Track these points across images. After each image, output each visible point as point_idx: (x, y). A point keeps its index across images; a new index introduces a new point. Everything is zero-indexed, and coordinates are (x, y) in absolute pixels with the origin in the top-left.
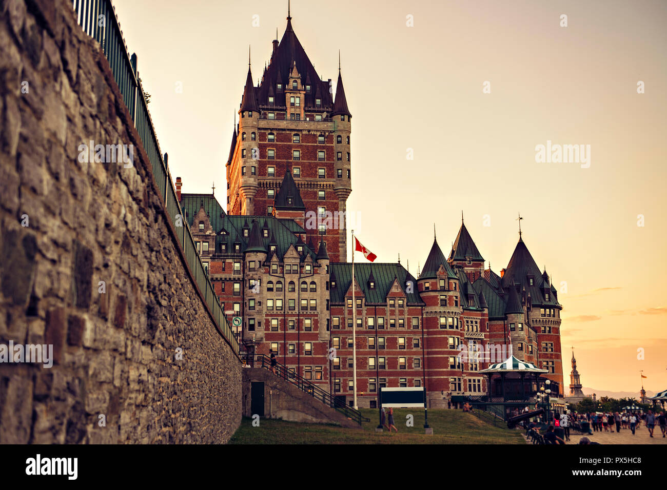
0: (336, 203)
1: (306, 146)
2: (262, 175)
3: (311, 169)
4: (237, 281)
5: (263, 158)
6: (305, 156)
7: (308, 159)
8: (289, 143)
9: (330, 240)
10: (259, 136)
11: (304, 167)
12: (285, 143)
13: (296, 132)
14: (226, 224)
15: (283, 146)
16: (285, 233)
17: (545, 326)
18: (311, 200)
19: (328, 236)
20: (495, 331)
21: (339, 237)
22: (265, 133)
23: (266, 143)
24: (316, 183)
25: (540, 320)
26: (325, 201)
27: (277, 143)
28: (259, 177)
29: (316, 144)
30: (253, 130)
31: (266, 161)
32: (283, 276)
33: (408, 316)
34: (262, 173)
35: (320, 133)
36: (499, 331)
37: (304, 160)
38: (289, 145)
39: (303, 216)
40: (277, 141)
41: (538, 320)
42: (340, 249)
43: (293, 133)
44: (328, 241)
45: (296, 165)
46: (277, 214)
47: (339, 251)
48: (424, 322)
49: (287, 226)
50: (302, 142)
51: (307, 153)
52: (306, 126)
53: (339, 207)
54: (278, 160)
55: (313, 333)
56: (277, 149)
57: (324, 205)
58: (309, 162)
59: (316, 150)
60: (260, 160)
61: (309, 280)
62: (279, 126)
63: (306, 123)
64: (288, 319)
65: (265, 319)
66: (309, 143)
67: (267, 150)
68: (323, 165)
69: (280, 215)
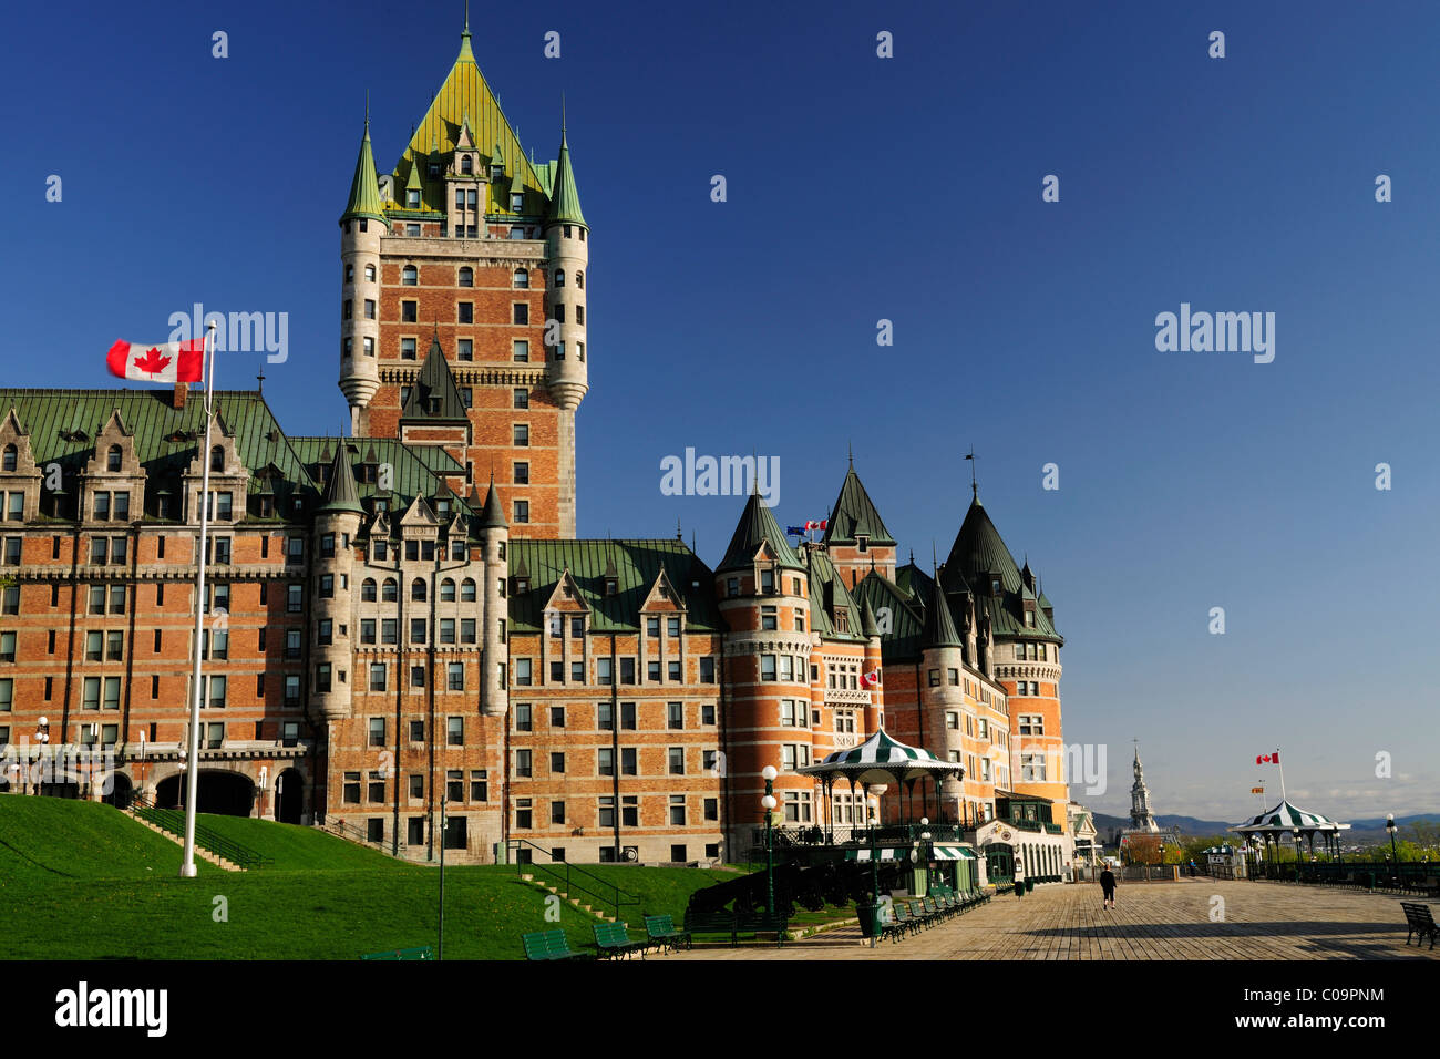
0: (552, 416)
1: (486, 293)
2: (388, 357)
3: (496, 343)
4: (294, 579)
5: (391, 320)
6: (486, 315)
7: (490, 321)
8: (448, 288)
9: (538, 495)
10: (383, 271)
11: (482, 338)
12: (441, 287)
13: (464, 264)
14: (280, 455)
15: (435, 293)
16: (415, 475)
17: (1025, 679)
18: (497, 409)
19: (534, 486)
20: (897, 689)
21: (557, 489)
22: (396, 266)
23: (397, 286)
24: (507, 373)
25: (1013, 669)
26: (527, 410)
27: (424, 287)
28: (382, 360)
29: (508, 289)
30: (369, 260)
31: (396, 326)
32: (398, 566)
33: (690, 655)
34: (386, 353)
35: (518, 266)
36: (907, 688)
37: (483, 322)
38: (448, 291)
39: (462, 439)
40: (422, 283)
41: (1010, 667)
42: (560, 515)
43: (459, 265)
44: (533, 497)
45: (464, 334)
47: (557, 520)
48: (727, 667)
49: (425, 460)
50: (479, 285)
51: (487, 308)
52: (488, 249)
53: (560, 424)
54: (425, 324)
55: (466, 694)
56: (422, 300)
57: (526, 420)
58: (492, 328)
59: (508, 302)
60: (383, 323)
61: (458, 576)
62: (427, 250)
63: (486, 245)
64: (408, 664)
65: (355, 665)
66: (493, 286)
67: (401, 303)
68: (524, 333)
69: (411, 435)
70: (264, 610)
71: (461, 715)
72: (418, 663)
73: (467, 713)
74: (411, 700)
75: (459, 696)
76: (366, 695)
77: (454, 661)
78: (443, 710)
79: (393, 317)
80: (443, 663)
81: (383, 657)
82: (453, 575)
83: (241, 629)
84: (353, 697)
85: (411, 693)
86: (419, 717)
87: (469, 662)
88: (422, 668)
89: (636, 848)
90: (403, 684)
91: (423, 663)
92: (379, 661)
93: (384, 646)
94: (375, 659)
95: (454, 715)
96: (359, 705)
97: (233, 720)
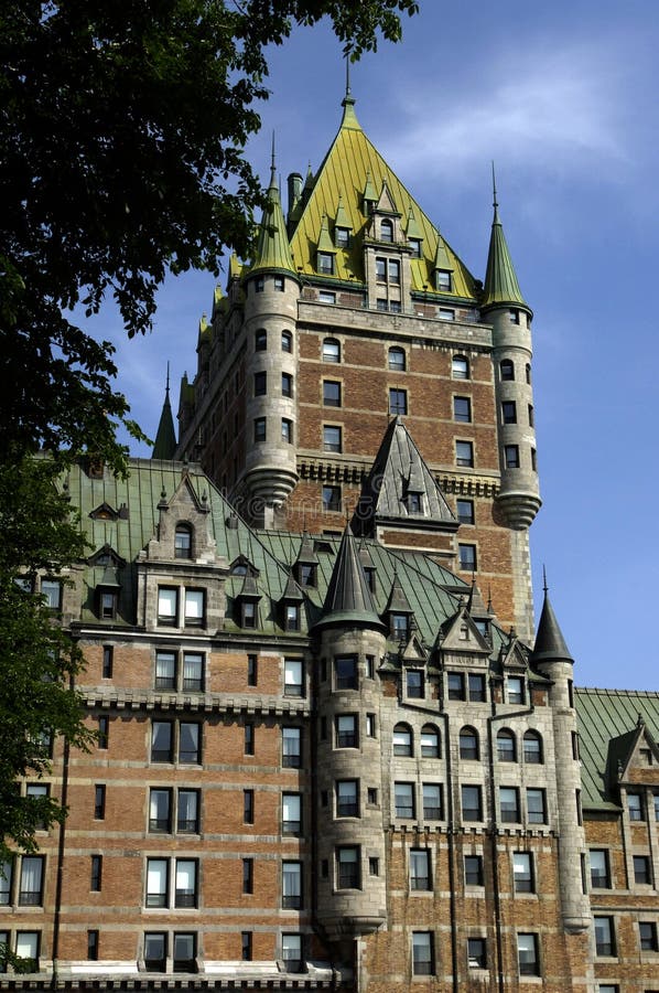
0: (503, 536)
1: (421, 379)
2: (308, 446)
3: (435, 440)
5: (311, 402)
6: (423, 407)
7: (429, 414)
8: (376, 369)
10: (300, 343)
11: (419, 433)
12: (369, 368)
13: (394, 344)
15: (361, 374)
22: (317, 337)
23: (318, 362)
24: (450, 479)
26: (473, 526)
27: (347, 365)
28: (301, 449)
29: (448, 378)
31: (317, 410)
32: (441, 707)
34: (307, 441)
35: (457, 352)
37: (419, 415)
38: (378, 373)
40: (347, 361)
43: (389, 344)
46: (382, 537)
50: (413, 370)
51: (423, 398)
52: (423, 328)
53: (513, 546)
54: (352, 410)
55: (541, 900)
56: (347, 381)
57: (474, 538)
58: (430, 423)
59: (448, 394)
60: (302, 404)
61: (519, 726)
62: (352, 322)
63: (420, 323)
64: (461, 851)
65: (389, 849)
66: (429, 372)
67: (321, 382)
68: (467, 431)
69: (388, 537)
70: (251, 762)
71: (536, 930)
72: (474, 850)
73: (543, 928)
74: (468, 906)
75: (531, 902)
76: (407, 896)
77: (522, 849)
78: (512, 921)
79: (312, 398)
80: (507, 852)
81: (427, 840)
82: (513, 724)
83: (220, 789)
84: (389, 898)
85: (467, 895)
86: (479, 932)
87: (541, 852)
88: (480, 857)
90: (456, 881)
91: (480, 852)
92: (422, 845)
93: (426, 823)
94: (417, 841)
95: (526, 930)
96: (398, 910)
97: (211, 928)
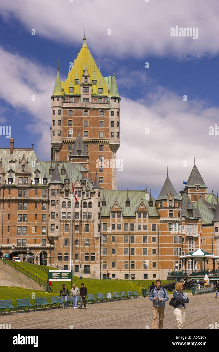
0: (110, 153)
1: (92, 118)
2: (65, 136)
3: (94, 132)
4: (44, 201)
5: (65, 126)
6: (92, 124)
7: (93, 126)
8: (81, 116)
9: (106, 175)
10: (63, 112)
11: (91, 131)
12: (79, 116)
13: (86, 110)
14: (39, 167)
15: (77, 118)
16: (75, 172)
18: (95, 151)
19: (105, 173)
20: (206, 232)
21: (112, 174)
22: (67, 110)
23: (67, 116)
24: (98, 141)
26: (103, 151)
27: (74, 116)
28: (63, 137)
29: (98, 117)
30: (59, 109)
31: (67, 128)
33: (149, 223)
35: (101, 110)
36: (209, 232)
37: (91, 126)
38: (81, 117)
39: (87, 162)
40: (74, 115)
42: (112, 181)
43: (84, 110)
44: (105, 176)
45: (86, 130)
46: (72, 160)
47: (111, 183)
48: (159, 226)
49: (77, 168)
50: (90, 116)
51: (92, 122)
52: (92, 105)
53: (112, 155)
54: (75, 127)
55: (90, 233)
56: (74, 120)
57: (103, 154)
58: (94, 128)
59: (98, 120)
60: (64, 127)
61: (87, 201)
62: (76, 106)
63: (92, 104)
64: (74, 224)
65: (61, 225)
66: (94, 116)
67: (68, 121)
68: (102, 129)
70: (36, 209)
71: (89, 238)
72: (77, 224)
73: (90, 238)
74: (75, 234)
75: (88, 233)
76: (64, 233)
77: (87, 224)
78: (84, 237)
79: (66, 125)
80: (84, 224)
81: (68, 223)
82: (86, 201)
83: (31, 214)
84: (60, 233)
85: (75, 232)
86: (77, 238)
87: (91, 224)
88: (78, 226)
89: (134, 275)
90: (73, 230)
91: (78, 224)
92: (67, 224)
93: (68, 220)
94: (66, 223)
95: (87, 238)
96: (62, 235)
97: (29, 238)
